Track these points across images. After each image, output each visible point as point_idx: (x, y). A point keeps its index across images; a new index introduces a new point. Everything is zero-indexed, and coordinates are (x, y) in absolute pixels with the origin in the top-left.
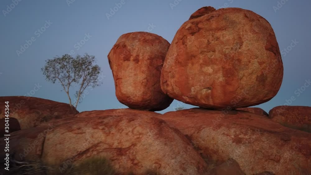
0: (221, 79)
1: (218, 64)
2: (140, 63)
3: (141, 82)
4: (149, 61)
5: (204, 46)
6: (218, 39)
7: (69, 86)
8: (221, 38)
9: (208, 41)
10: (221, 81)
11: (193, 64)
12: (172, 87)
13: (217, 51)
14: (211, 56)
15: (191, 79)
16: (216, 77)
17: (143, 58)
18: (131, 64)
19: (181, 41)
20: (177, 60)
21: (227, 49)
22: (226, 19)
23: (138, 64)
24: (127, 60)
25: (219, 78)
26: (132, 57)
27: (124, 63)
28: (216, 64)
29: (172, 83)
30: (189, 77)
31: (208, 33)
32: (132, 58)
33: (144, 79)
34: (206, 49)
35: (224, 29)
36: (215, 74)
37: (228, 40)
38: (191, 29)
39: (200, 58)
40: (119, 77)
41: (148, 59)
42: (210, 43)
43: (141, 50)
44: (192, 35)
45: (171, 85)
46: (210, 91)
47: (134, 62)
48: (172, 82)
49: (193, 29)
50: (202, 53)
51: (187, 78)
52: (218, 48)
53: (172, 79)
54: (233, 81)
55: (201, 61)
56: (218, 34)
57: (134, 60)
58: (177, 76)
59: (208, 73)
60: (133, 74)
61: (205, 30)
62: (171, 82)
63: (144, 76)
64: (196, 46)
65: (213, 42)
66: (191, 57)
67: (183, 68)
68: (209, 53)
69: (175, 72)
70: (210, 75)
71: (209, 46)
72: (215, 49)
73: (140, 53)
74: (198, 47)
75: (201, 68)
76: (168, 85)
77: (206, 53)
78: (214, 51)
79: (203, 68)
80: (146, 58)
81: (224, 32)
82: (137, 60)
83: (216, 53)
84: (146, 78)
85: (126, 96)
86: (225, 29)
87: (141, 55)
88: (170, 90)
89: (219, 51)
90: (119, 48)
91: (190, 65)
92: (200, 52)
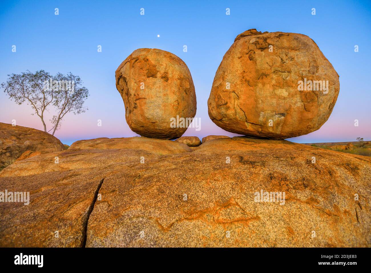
0: (299, 104)
1: (294, 87)
2: (169, 81)
3: (173, 105)
4: (179, 81)
5: (278, 64)
6: (293, 59)
7: (44, 109)
8: (296, 59)
9: (282, 59)
10: (299, 107)
11: (264, 84)
12: (235, 110)
13: (293, 72)
14: (287, 78)
15: (260, 102)
16: (293, 101)
17: (173, 76)
18: (159, 82)
19: (247, 56)
20: (243, 78)
21: (303, 71)
22: (297, 40)
23: (167, 83)
24: (152, 76)
25: (296, 102)
26: (158, 73)
27: (148, 80)
28: (292, 87)
29: (236, 106)
30: (258, 99)
31: (280, 50)
32: (159, 75)
33: (175, 102)
34: (280, 68)
35: (297, 49)
36: (292, 98)
37: (303, 62)
38: (259, 44)
39: (272, 78)
40: (140, 97)
41: (179, 79)
42: (285, 62)
43: (169, 66)
44: (262, 51)
45: (234, 108)
46: (283, 117)
47: (162, 80)
48: (236, 104)
49: (262, 44)
50: (276, 72)
51: (256, 101)
52: (294, 69)
53: (236, 101)
54: (312, 108)
55: (274, 82)
56: (292, 54)
57: (162, 77)
58: (242, 97)
59: (282, 96)
60: (162, 95)
61: (276, 47)
62: (234, 105)
63: (175, 97)
64: (267, 63)
65: (287, 61)
66: (262, 76)
67: (251, 88)
68: (284, 73)
69: (240, 91)
70: (285, 98)
71: (283, 65)
72: (290, 69)
73: (169, 70)
74: (271, 65)
75: (274, 89)
76: (228, 108)
77: (280, 73)
78: (289, 72)
79: (276, 91)
80: (176, 77)
81: (297, 52)
82: (165, 78)
83: (292, 74)
84: (177, 100)
85: (151, 121)
86: (299, 50)
87: (170, 72)
88: (231, 115)
89: (296, 72)
90: (138, 61)
91: (260, 85)
92: (273, 71)
